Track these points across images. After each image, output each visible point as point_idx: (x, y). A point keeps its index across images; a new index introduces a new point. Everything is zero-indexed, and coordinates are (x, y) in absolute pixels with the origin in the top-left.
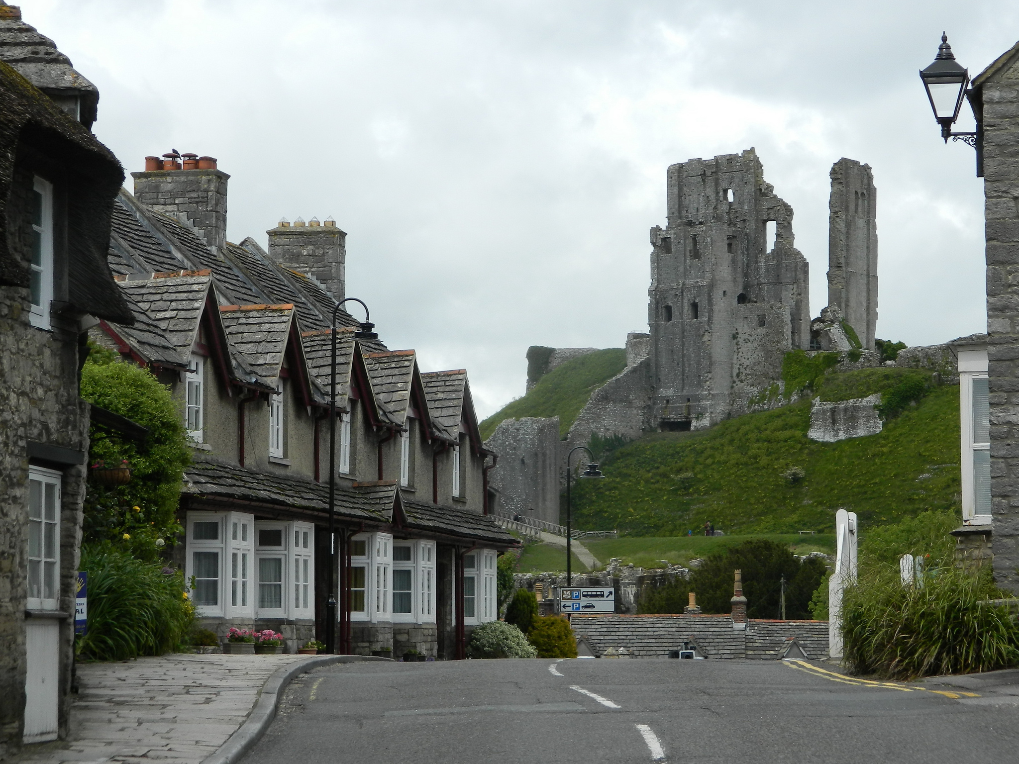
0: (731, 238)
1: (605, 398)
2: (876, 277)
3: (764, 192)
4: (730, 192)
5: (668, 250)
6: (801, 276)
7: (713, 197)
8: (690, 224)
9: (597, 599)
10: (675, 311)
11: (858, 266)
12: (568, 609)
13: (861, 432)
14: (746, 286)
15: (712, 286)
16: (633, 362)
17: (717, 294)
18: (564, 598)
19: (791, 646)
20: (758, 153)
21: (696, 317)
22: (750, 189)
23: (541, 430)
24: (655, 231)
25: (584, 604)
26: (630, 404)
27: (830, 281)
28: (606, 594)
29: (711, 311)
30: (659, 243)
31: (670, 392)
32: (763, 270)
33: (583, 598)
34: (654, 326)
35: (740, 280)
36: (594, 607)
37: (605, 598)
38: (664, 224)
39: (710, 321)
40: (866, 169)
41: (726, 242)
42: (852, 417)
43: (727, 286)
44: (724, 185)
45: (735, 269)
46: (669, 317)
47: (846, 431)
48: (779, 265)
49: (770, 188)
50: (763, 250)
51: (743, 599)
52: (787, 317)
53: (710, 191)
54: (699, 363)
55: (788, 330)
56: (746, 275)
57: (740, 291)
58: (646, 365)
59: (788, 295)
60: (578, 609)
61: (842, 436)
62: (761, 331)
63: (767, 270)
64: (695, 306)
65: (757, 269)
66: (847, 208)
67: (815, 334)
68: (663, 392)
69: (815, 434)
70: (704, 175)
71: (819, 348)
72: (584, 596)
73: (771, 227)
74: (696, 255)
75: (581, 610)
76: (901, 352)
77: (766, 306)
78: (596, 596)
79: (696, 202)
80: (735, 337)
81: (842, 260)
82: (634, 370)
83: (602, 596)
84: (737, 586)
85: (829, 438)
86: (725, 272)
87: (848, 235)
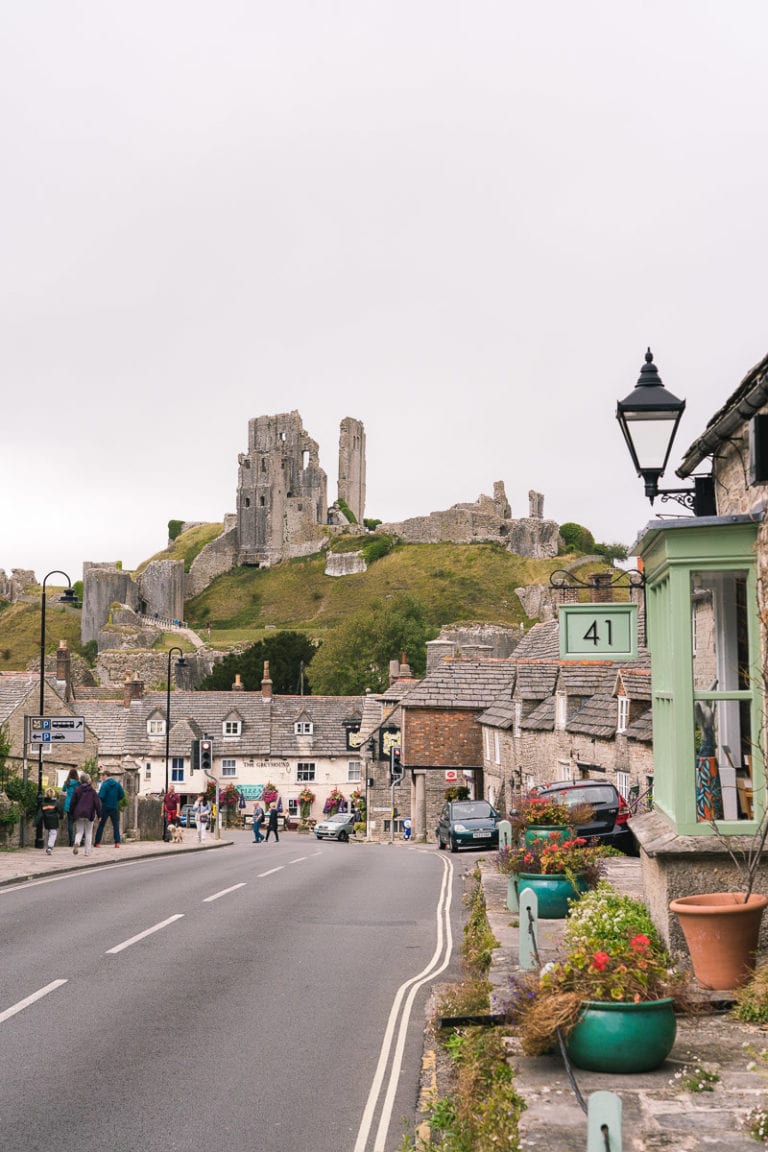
0: (284, 460)
1: (211, 549)
2: (364, 485)
3: (302, 435)
4: (284, 435)
5: (248, 466)
6: (323, 483)
7: (274, 438)
8: (262, 452)
9: (66, 729)
10: (252, 502)
11: (355, 477)
12: (38, 740)
13: (355, 571)
14: (292, 488)
15: (272, 488)
16: (228, 529)
17: (275, 493)
18: (34, 728)
19: (301, 715)
20: (300, 413)
21: (263, 504)
22: (294, 434)
23: (173, 567)
24: (241, 456)
25: (54, 734)
26: (225, 553)
27: (339, 486)
28: (76, 725)
29: (272, 501)
30: (243, 462)
31: (248, 547)
32: (301, 479)
33: (53, 729)
34: (240, 511)
35: (288, 484)
36: (64, 737)
37: (75, 729)
38: (246, 452)
39: (271, 508)
40: (360, 423)
41: (281, 463)
42: (349, 563)
43: (282, 488)
44: (280, 431)
45: (286, 478)
46: (248, 505)
47: (347, 570)
48: (310, 476)
49: (306, 433)
50: (302, 468)
51: (270, 681)
52: (314, 506)
53: (272, 434)
54: (264, 531)
55: (315, 512)
56: (292, 482)
57: (288, 490)
58: (234, 532)
59: (316, 493)
60: (48, 739)
61: (344, 573)
62: (301, 513)
63: (304, 480)
64: (263, 499)
65: (298, 478)
66: (349, 445)
67: (330, 516)
68: (243, 547)
69: (328, 572)
70: (269, 425)
71: (332, 523)
72: (54, 726)
73: (307, 455)
74: (264, 470)
75: (51, 740)
76: (378, 526)
77: (303, 499)
78: (66, 726)
79: (265, 440)
80: (285, 516)
81: (346, 475)
82: (228, 534)
83: (72, 726)
84: (266, 672)
85: (337, 574)
86: (280, 479)
87: (349, 461)
